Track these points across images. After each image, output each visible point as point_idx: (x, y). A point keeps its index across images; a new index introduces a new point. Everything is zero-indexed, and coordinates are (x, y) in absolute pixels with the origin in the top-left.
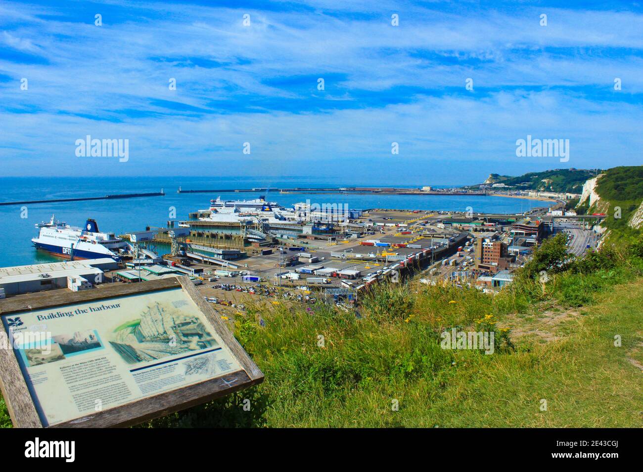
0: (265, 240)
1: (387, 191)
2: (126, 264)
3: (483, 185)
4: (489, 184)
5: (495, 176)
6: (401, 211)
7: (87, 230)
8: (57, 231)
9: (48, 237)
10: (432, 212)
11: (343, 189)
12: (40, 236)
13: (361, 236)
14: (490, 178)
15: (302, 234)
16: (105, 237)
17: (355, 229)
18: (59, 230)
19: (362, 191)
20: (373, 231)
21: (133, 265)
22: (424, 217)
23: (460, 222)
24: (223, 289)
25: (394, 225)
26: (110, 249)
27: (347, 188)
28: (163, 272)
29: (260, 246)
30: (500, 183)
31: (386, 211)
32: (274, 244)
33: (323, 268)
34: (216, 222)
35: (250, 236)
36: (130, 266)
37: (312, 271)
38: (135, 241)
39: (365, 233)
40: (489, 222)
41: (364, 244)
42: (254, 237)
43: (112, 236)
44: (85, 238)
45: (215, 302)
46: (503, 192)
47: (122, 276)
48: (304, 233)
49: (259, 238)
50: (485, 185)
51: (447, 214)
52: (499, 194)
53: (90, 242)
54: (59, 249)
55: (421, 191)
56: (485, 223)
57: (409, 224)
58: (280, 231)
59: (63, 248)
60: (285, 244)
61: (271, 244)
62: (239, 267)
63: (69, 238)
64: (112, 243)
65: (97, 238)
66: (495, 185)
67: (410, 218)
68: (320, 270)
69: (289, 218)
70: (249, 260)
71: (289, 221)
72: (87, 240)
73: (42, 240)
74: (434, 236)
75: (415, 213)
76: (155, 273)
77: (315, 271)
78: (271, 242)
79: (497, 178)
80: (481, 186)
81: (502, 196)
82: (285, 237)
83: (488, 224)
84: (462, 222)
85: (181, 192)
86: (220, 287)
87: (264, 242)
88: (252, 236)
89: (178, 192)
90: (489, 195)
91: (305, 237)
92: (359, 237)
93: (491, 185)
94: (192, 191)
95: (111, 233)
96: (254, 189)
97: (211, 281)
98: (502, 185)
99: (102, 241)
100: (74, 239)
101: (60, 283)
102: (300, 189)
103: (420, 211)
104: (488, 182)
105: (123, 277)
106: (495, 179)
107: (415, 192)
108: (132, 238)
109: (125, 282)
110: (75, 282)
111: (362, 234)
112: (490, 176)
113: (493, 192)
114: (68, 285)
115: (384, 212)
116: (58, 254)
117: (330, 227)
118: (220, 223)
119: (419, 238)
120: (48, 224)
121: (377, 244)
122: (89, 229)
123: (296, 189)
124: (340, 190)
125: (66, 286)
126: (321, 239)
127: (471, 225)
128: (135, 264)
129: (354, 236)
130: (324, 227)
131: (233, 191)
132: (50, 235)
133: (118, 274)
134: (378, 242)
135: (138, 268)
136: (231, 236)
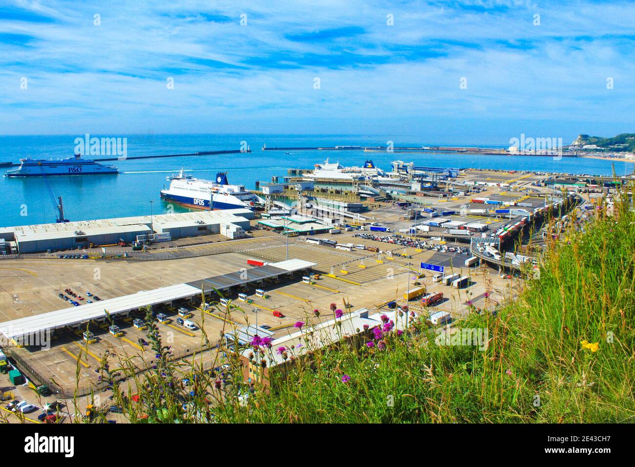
0: (379, 195)
1: (472, 151)
2: (262, 214)
3: (573, 146)
4: (579, 146)
5: (585, 137)
6: (496, 171)
7: (217, 182)
8: (188, 183)
9: (178, 188)
10: (528, 173)
11: (427, 148)
12: (171, 188)
13: (467, 194)
14: (580, 139)
15: (410, 191)
16: (236, 189)
17: (459, 187)
18: (189, 182)
19: (447, 150)
20: (477, 189)
21: (269, 215)
22: (522, 178)
23: (562, 183)
24: (363, 237)
25: (495, 184)
26: (242, 200)
27: (431, 147)
28: (305, 221)
29: (375, 201)
30: (591, 144)
31: (481, 170)
32: (388, 199)
33: (448, 221)
34: (320, 178)
35: (362, 191)
36: (265, 216)
37: (440, 224)
38: (268, 193)
39: (471, 192)
40: (592, 184)
41: (475, 201)
42: (366, 192)
43: (242, 189)
44: (217, 189)
45: (363, 248)
46: (595, 154)
47: (263, 225)
48: (413, 190)
49: (371, 193)
50: (575, 146)
51: (544, 175)
52: (591, 156)
53: (222, 194)
54: (190, 201)
55: (507, 151)
56: (587, 185)
57: (511, 184)
58: (389, 187)
59: (195, 199)
60: (398, 200)
61: (385, 199)
62: (367, 219)
63: (200, 190)
64: (242, 194)
65: (229, 190)
66: (585, 147)
67: (510, 178)
68: (447, 223)
69: (391, 175)
70: (371, 213)
71: (392, 178)
72: (219, 192)
73: (172, 191)
74: (540, 195)
75: (511, 173)
76: (297, 222)
77: (442, 224)
78: (385, 197)
79: (587, 139)
80: (570, 148)
81: (595, 158)
82: (395, 193)
83: (591, 185)
84: (565, 183)
85: (266, 149)
86: (359, 235)
87: (377, 197)
88: (364, 192)
89: (263, 149)
90: (580, 156)
91: (414, 193)
92: (465, 195)
93: (581, 146)
94: (276, 149)
95: (241, 186)
96: (337, 147)
97: (348, 231)
98: (594, 147)
99: (233, 193)
100: (206, 190)
101: (214, 230)
102: (382, 147)
103: (516, 172)
104: (576, 143)
105: (265, 225)
106: (584, 140)
107: (502, 153)
108: (265, 190)
109: (268, 230)
110: (229, 228)
111: (468, 192)
112: (579, 137)
113: (584, 153)
114: (221, 232)
115: (479, 172)
116: (189, 205)
117: (435, 185)
118: (324, 179)
119: (526, 197)
120: (178, 177)
121: (488, 202)
122: (219, 182)
123: (379, 148)
124: (424, 149)
125: (219, 232)
126: (429, 196)
127: (575, 186)
128: (270, 214)
129: (462, 194)
130: (428, 185)
131: (317, 149)
132: (181, 187)
133: (259, 223)
134: (488, 200)
135: (274, 217)
136: (342, 191)
